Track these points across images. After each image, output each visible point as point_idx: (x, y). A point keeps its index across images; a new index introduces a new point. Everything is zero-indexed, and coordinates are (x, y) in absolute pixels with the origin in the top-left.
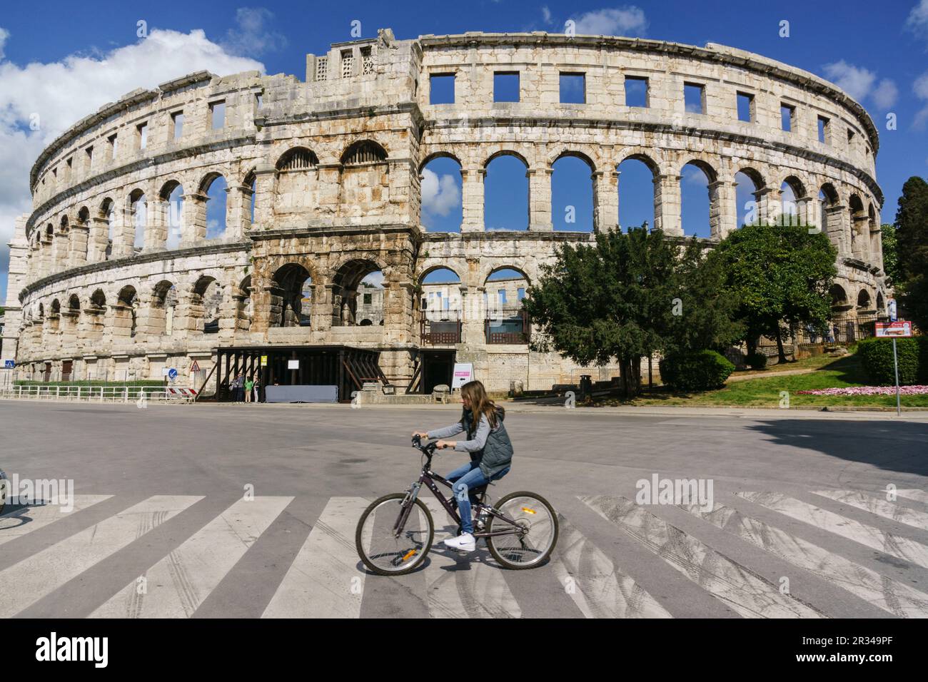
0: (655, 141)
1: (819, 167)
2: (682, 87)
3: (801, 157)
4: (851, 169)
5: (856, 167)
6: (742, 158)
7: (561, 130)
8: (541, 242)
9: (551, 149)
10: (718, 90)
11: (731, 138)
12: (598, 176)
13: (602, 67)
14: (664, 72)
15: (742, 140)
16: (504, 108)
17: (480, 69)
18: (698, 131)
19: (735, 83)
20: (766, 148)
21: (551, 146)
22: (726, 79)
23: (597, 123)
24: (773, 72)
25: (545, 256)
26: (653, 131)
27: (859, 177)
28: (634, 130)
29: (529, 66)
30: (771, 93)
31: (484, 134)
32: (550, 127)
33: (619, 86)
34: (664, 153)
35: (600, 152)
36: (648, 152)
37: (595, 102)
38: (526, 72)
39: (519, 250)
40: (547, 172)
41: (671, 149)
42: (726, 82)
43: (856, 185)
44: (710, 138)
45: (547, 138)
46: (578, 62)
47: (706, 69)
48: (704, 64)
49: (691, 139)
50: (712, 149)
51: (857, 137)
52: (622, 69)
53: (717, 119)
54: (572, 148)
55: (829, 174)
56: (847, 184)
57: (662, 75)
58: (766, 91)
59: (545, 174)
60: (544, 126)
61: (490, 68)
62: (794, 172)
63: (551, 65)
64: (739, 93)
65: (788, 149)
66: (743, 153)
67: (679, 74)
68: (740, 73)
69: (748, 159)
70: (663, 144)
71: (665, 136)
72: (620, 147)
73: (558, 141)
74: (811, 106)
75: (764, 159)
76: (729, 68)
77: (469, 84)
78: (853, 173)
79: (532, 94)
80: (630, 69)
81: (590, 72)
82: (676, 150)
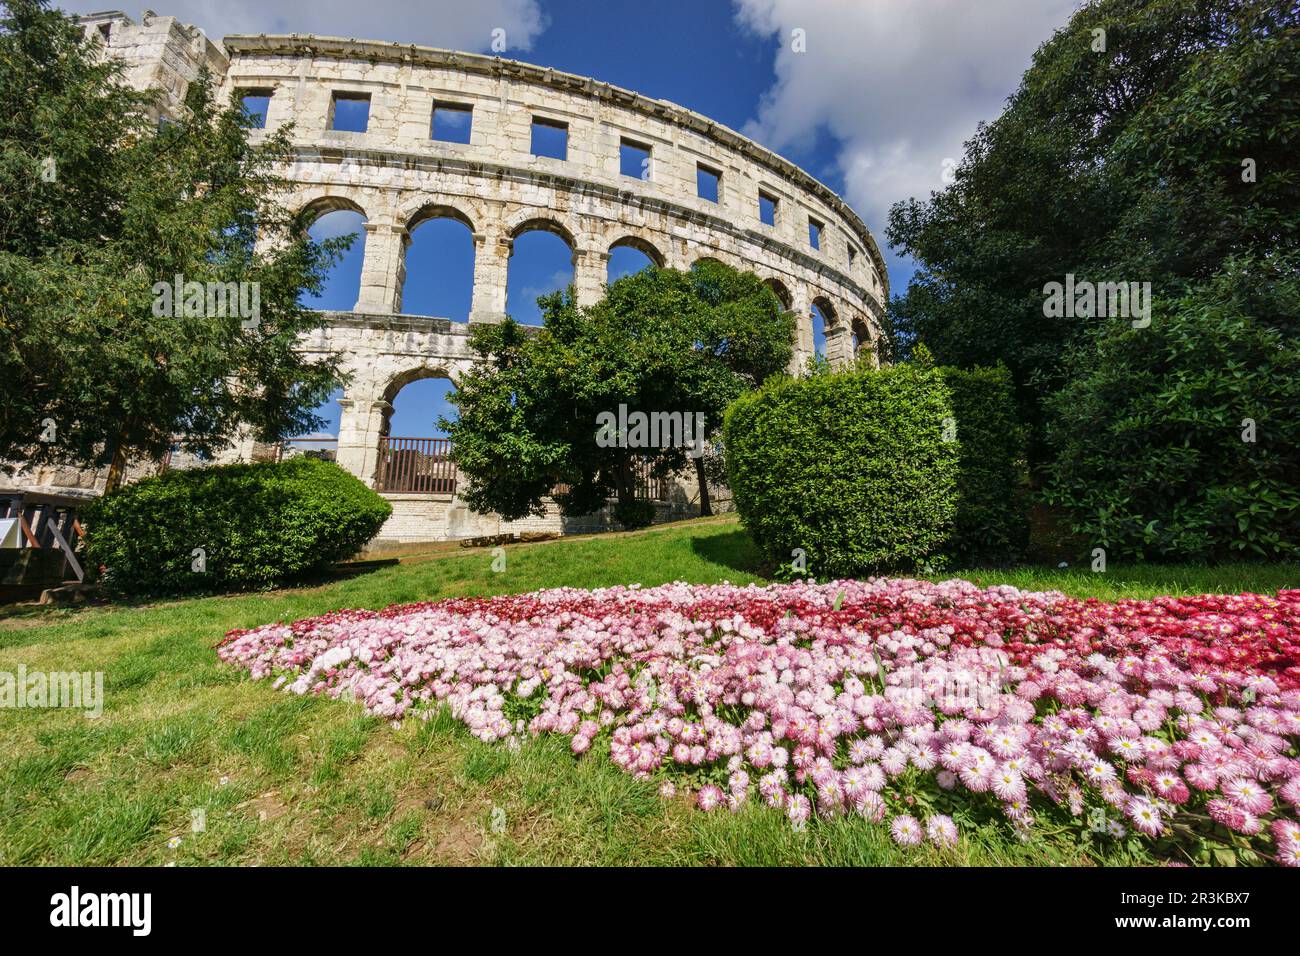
0: (572, 204)
1: (811, 275)
2: (617, 142)
3: (786, 257)
4: (853, 287)
5: (859, 285)
6: (702, 244)
7: (424, 174)
8: (369, 332)
9: (407, 200)
10: (670, 155)
11: (686, 216)
12: (478, 243)
13: (499, 100)
14: (592, 119)
15: (702, 220)
16: (339, 138)
17: (311, 85)
18: (637, 198)
19: (694, 152)
20: (737, 237)
21: (407, 195)
22: (684, 144)
23: (481, 169)
24: (747, 149)
25: (372, 352)
26: (569, 190)
27: (863, 300)
28: (540, 185)
29: (388, 89)
30: (745, 174)
31: (301, 172)
32: (408, 168)
33: (523, 128)
34: (584, 221)
35: (484, 210)
36: (560, 218)
37: (483, 143)
38: (382, 95)
39: (329, 342)
40: (395, 230)
41: (595, 217)
42: (681, 147)
43: (860, 307)
44: (655, 211)
45: (401, 183)
46: (463, 90)
47: (655, 127)
48: (651, 122)
49: (627, 209)
50: (657, 226)
51: (859, 258)
52: (529, 107)
53: (667, 190)
54: (441, 200)
55: (824, 286)
56: (848, 303)
57: (588, 123)
58: (738, 171)
59: (390, 232)
60: (398, 166)
61: (326, 85)
62: (776, 274)
63: (420, 88)
64: (700, 166)
65: (767, 244)
66: (704, 238)
67: (613, 125)
68: (704, 143)
69: (711, 247)
70: (584, 209)
71: (587, 199)
72: (517, 206)
73: (418, 189)
74: (799, 202)
75: (735, 251)
76: (687, 133)
77: (291, 103)
78: (856, 293)
79: (385, 124)
80: (541, 108)
81: (479, 105)
82: (603, 220)
